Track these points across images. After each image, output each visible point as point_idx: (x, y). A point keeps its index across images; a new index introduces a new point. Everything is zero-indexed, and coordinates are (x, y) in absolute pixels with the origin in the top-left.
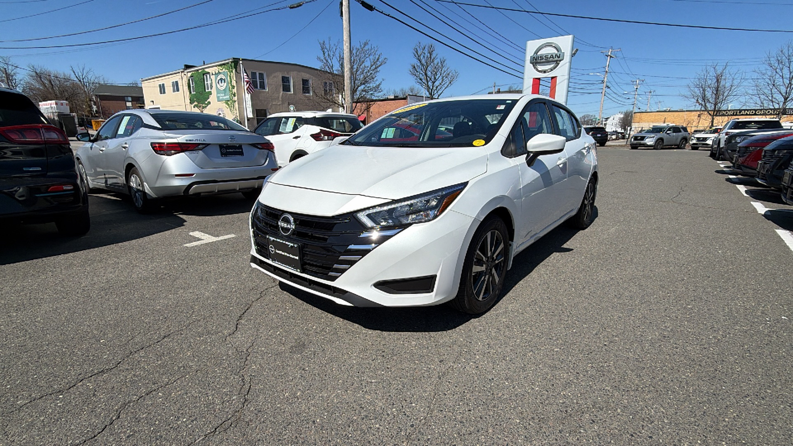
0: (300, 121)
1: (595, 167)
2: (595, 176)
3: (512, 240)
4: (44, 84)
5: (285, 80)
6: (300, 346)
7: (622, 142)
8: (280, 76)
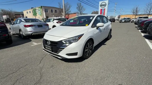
0: (54, 20)
1: (111, 28)
2: (111, 30)
3: (94, 44)
4: (4, 12)
5: (52, 10)
6: (52, 66)
7: (118, 21)
8: (51, 9)
